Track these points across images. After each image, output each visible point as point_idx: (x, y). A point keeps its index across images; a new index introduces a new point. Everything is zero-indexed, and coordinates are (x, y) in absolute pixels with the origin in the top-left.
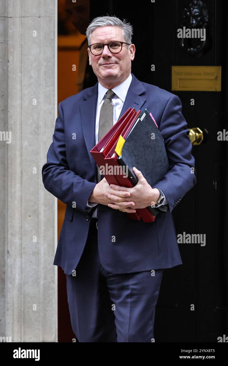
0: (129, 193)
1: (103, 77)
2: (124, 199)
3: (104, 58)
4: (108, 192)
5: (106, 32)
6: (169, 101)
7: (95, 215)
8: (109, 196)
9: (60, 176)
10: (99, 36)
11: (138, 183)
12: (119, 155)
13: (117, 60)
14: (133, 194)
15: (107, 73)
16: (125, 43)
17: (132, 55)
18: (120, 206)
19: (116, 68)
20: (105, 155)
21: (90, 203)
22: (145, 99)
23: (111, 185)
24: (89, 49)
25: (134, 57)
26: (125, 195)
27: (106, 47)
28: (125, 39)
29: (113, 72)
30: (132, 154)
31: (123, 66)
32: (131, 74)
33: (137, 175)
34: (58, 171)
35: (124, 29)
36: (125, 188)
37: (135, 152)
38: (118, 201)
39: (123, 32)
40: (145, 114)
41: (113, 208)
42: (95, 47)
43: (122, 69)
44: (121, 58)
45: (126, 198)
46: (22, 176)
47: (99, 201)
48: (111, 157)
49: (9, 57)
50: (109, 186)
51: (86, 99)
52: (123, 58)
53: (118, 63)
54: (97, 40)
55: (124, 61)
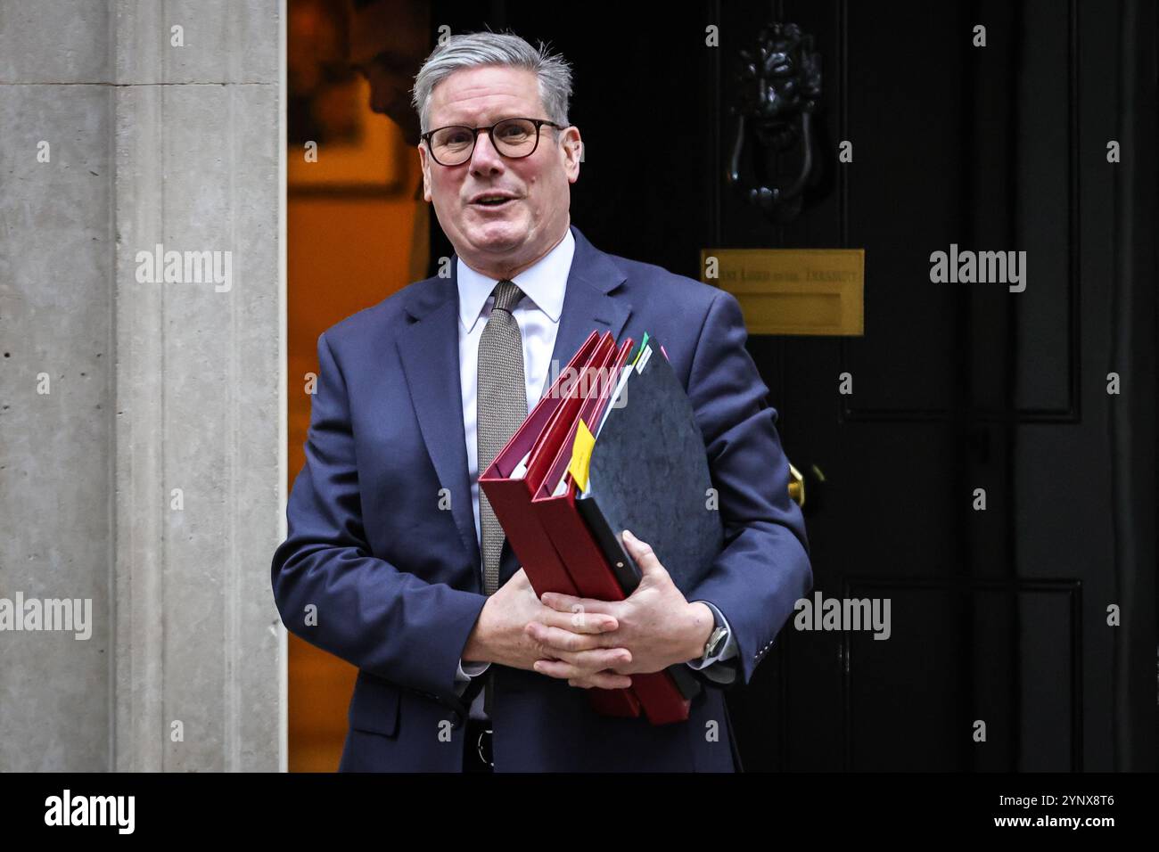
0: (612, 619)
1: (476, 246)
2: (594, 641)
3: (477, 174)
4: (538, 620)
5: (484, 88)
6: (712, 313)
7: (478, 708)
8: (544, 632)
9: (348, 578)
10: (458, 101)
11: (642, 584)
12: (581, 485)
13: (521, 184)
14: (627, 622)
15: (486, 234)
16: (547, 123)
17: (570, 164)
18: (580, 664)
19: (517, 213)
20: (531, 486)
21: (467, 665)
22: (630, 306)
23: (545, 596)
24: (422, 145)
25: (577, 171)
26: (599, 627)
27: (483, 138)
28: (547, 111)
29: (511, 231)
30: (616, 487)
31: (542, 205)
32: (569, 230)
33: (637, 555)
34: (338, 559)
35: (544, 75)
36: (598, 601)
37: (624, 480)
38: (573, 648)
39: (541, 87)
40: (651, 352)
41: (553, 676)
42: (445, 138)
43: (538, 213)
44: (534, 178)
45: (602, 636)
46: (164, 635)
47: (503, 652)
48: (550, 496)
49: (118, 224)
50: (538, 600)
51: (416, 316)
52: (541, 175)
53: (525, 194)
54: (453, 113)
55: (542, 187)
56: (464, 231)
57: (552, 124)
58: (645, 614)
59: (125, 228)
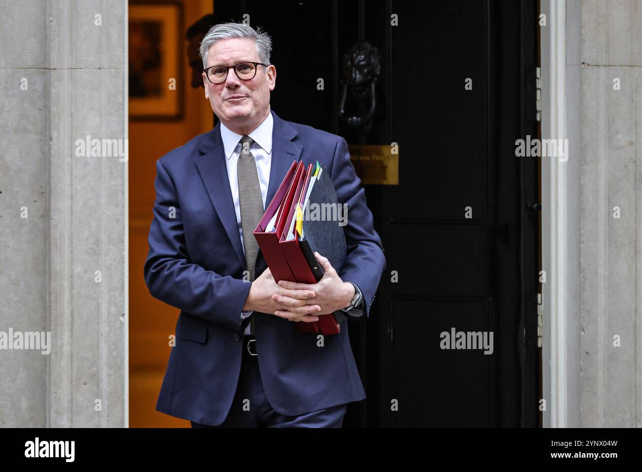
0: (313, 292)
1: (229, 118)
2: (304, 302)
3: (229, 87)
5: (231, 48)
6: (338, 147)
8: (280, 299)
10: (220, 54)
11: (324, 276)
12: (300, 234)
13: (248, 91)
15: (234, 112)
16: (260, 64)
17: (271, 82)
19: (246, 103)
20: (279, 237)
22: (302, 146)
23: (280, 282)
24: (204, 74)
25: (274, 85)
26: (307, 296)
27: (231, 71)
28: (260, 58)
29: (244, 110)
31: (258, 100)
32: (270, 113)
33: (322, 263)
34: (178, 266)
35: (258, 42)
36: (305, 284)
38: (294, 306)
39: (257, 47)
40: (322, 170)
42: (214, 71)
43: (256, 104)
44: (254, 88)
45: (308, 300)
47: (260, 307)
49: (51, 132)
50: (277, 284)
51: (204, 152)
52: (258, 87)
53: (250, 95)
54: (218, 60)
55: (258, 92)
56: (223, 112)
57: (262, 64)
58: (326, 290)
59: (54, 134)
